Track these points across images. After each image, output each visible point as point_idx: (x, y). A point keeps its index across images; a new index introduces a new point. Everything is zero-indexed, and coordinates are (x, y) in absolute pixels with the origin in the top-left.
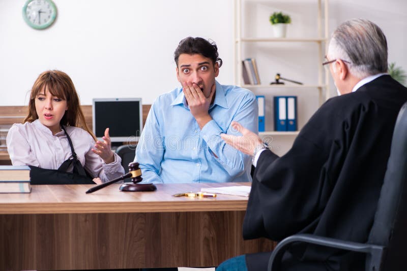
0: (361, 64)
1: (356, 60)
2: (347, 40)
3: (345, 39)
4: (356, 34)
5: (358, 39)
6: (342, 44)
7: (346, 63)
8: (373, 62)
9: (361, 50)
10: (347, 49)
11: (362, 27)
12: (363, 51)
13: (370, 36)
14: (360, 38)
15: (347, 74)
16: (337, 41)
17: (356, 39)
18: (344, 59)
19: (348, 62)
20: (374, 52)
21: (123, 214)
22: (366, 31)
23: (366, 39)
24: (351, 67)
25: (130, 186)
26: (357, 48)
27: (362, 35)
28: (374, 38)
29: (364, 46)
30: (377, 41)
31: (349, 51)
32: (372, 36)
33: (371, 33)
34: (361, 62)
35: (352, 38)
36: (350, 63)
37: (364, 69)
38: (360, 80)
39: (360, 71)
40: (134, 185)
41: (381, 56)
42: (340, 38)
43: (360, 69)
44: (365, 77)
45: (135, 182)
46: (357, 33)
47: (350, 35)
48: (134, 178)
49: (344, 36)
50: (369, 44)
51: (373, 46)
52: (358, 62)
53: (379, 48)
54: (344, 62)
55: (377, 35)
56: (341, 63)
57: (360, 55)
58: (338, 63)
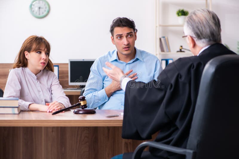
0: (202, 39)
1: (199, 36)
2: (193, 24)
5: (199, 24)
6: (190, 26)
8: (210, 37)
9: (201, 31)
10: (193, 29)
11: (202, 15)
12: (203, 31)
13: (207, 21)
14: (201, 22)
15: (194, 45)
16: (187, 24)
17: (198, 24)
18: (192, 36)
19: (195, 38)
20: (210, 31)
21: (76, 127)
22: (205, 18)
23: (205, 23)
24: (196, 40)
25: (80, 110)
26: (198, 29)
27: (201, 20)
28: (210, 22)
29: (203, 27)
30: (212, 23)
31: (194, 31)
33: (208, 19)
35: (195, 22)
37: (204, 41)
38: (202, 48)
40: (82, 110)
41: (215, 34)
42: (189, 22)
43: (202, 42)
44: (205, 46)
47: (194, 21)
49: (191, 21)
50: (207, 26)
51: (209, 27)
52: (200, 38)
53: (213, 28)
54: (192, 37)
55: (212, 19)
56: (190, 38)
57: (201, 33)
58: (188, 38)
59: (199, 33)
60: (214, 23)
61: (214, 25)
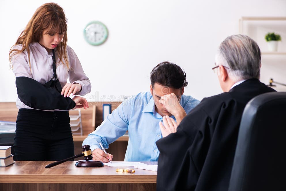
0: (237, 70)
1: (233, 66)
2: (227, 50)
3: (226, 49)
4: (234, 46)
6: (223, 53)
7: (226, 68)
8: (246, 69)
9: (237, 59)
10: (227, 57)
11: (240, 41)
12: (238, 59)
13: (245, 48)
14: (237, 50)
15: (226, 78)
16: (221, 50)
17: (234, 50)
18: (224, 65)
19: (227, 68)
20: (247, 61)
22: (243, 45)
23: (242, 50)
24: (229, 71)
25: (83, 162)
26: (233, 57)
27: (239, 47)
28: (249, 51)
29: (240, 56)
30: (251, 53)
31: (228, 59)
32: (247, 48)
33: (246, 46)
34: (237, 68)
35: (231, 48)
36: (229, 69)
37: (239, 74)
38: (235, 83)
39: (235, 75)
41: (252, 65)
42: (223, 48)
43: (235, 73)
44: (239, 81)
45: (87, 160)
46: (236, 45)
47: (229, 46)
48: (86, 157)
49: (225, 46)
50: (244, 55)
51: (247, 56)
52: (234, 68)
53: (251, 58)
54: (224, 67)
55: (252, 48)
56: (222, 68)
57: (236, 62)
58: (220, 68)
59: (234, 61)
60: (254, 53)
61: (253, 54)
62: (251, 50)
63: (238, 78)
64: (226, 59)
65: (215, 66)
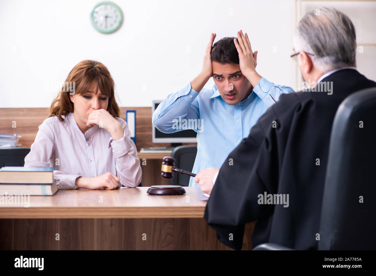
0: (325, 56)
1: (320, 51)
2: (309, 30)
3: (307, 30)
6: (305, 35)
7: (310, 55)
8: (337, 53)
9: (323, 42)
10: (310, 40)
12: (326, 42)
13: (334, 26)
14: (323, 28)
15: (311, 68)
16: (300, 31)
17: (318, 30)
18: (307, 51)
20: (338, 42)
22: (330, 21)
23: (329, 29)
24: (315, 59)
26: (319, 39)
27: (324, 25)
28: (339, 27)
29: (327, 36)
30: (341, 30)
31: (311, 42)
32: (336, 25)
33: (335, 23)
36: (313, 55)
37: (328, 61)
38: (323, 74)
39: (323, 64)
41: (346, 47)
42: (303, 28)
43: (324, 62)
44: (329, 71)
46: (320, 23)
47: (311, 25)
49: (306, 26)
50: (333, 35)
51: (337, 35)
52: (321, 54)
53: (343, 38)
54: (307, 54)
55: (342, 25)
56: (304, 56)
57: (323, 46)
58: (302, 55)
59: (320, 45)
60: (345, 31)
61: (345, 33)
62: (341, 27)
63: (328, 67)
64: (309, 43)
65: (293, 53)
